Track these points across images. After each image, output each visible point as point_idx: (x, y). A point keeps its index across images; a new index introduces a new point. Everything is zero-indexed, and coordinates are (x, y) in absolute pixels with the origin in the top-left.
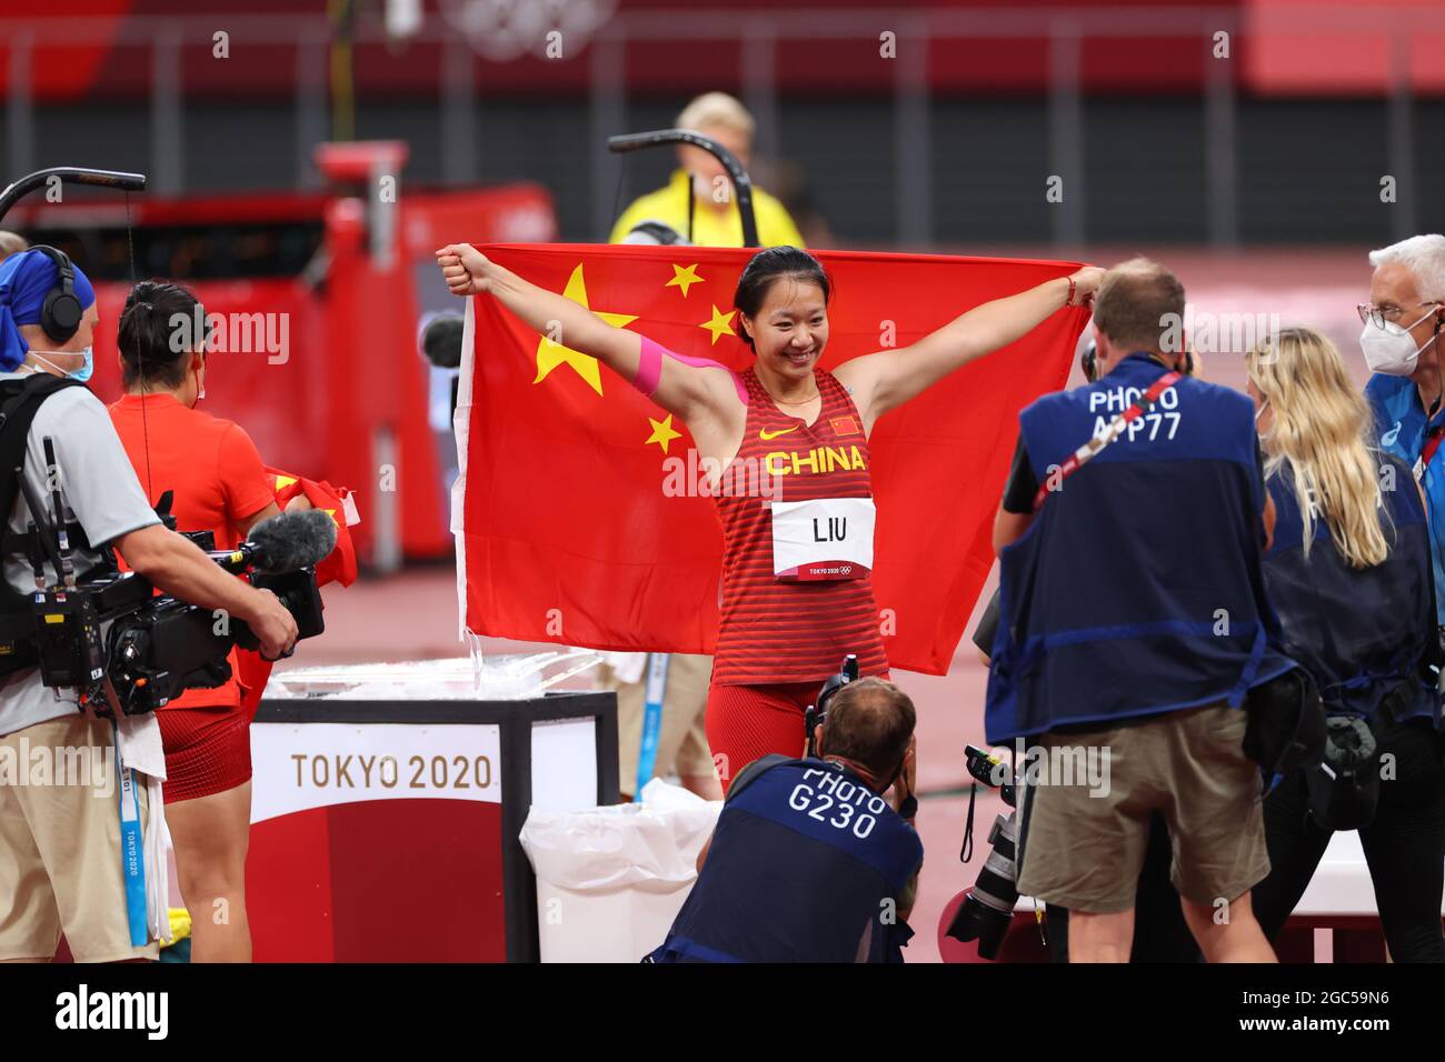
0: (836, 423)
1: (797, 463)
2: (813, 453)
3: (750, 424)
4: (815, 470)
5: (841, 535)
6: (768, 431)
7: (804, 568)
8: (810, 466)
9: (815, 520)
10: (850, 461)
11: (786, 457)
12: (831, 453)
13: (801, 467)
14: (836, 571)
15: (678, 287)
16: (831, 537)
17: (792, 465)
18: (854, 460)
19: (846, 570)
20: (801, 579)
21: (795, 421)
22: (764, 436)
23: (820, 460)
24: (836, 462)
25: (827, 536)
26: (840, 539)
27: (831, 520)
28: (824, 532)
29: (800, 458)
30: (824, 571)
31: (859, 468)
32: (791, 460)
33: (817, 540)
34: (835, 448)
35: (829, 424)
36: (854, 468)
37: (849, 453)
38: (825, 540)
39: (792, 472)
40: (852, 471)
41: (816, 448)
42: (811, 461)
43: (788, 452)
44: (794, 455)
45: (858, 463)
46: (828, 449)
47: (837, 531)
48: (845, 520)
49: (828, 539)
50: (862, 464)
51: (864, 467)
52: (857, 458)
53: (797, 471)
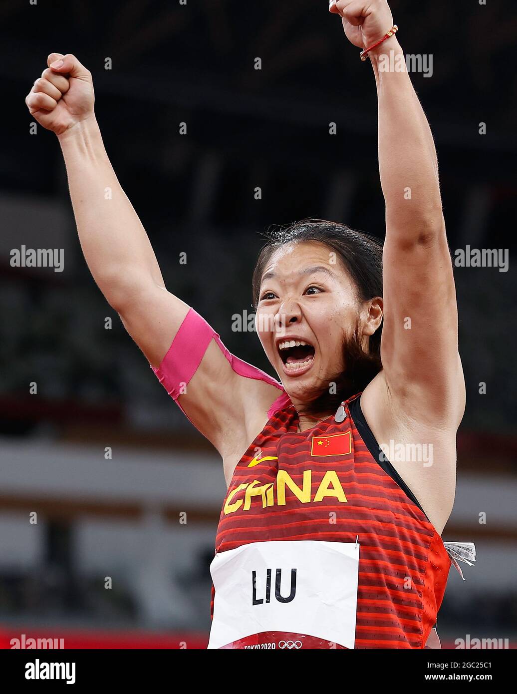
0: (320, 441)
5: (285, 592)
9: (254, 573)
10: (314, 491)
13: (252, 499)
16: (268, 597)
17: (244, 499)
25: (264, 597)
27: (269, 571)
31: (330, 501)
37: (318, 480)
38: (261, 601)
39: (241, 508)
40: (312, 503)
44: (253, 485)
45: (332, 492)
47: (280, 588)
48: (294, 573)
49: (265, 601)
50: (339, 494)
51: (342, 498)
52: (331, 487)
53: (247, 507)
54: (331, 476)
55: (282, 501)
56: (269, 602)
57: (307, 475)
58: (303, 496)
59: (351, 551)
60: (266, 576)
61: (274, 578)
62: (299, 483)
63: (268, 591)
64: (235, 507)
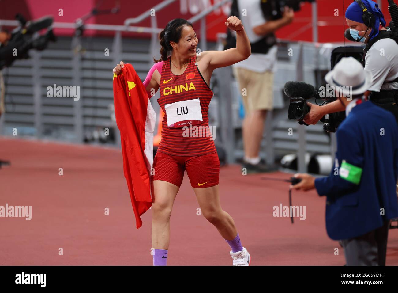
0: (188, 75)
2: (176, 87)
3: (162, 79)
4: (176, 92)
5: (186, 112)
6: (166, 80)
7: (176, 124)
8: (175, 91)
9: (177, 109)
10: (188, 88)
11: (168, 88)
12: (182, 86)
13: (172, 92)
14: (185, 123)
16: (182, 113)
17: (170, 92)
18: (190, 87)
19: (190, 123)
20: (175, 127)
22: (164, 82)
23: (178, 89)
24: (183, 89)
25: (181, 113)
27: (181, 108)
28: (180, 112)
29: (172, 89)
30: (181, 124)
31: (192, 90)
32: (170, 90)
33: (178, 115)
36: (190, 90)
37: (189, 85)
38: (180, 114)
39: (170, 94)
40: (188, 91)
41: (176, 85)
42: (176, 90)
44: (171, 87)
45: (192, 88)
46: (181, 85)
47: (184, 111)
48: (187, 107)
50: (194, 88)
51: (195, 89)
52: (192, 87)
53: (171, 93)
54: (192, 84)
55: (182, 91)
56: (182, 114)
57: (186, 84)
58: (186, 89)
59: (198, 100)
60: (181, 109)
61: (183, 109)
62: (185, 86)
63: (182, 112)
64: (168, 94)
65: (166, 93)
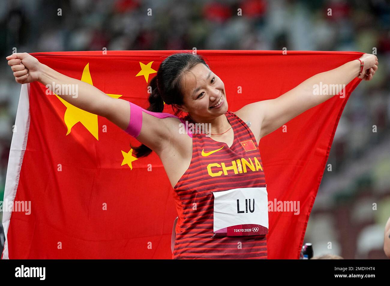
0: (244, 144)
1: (225, 169)
2: (234, 162)
3: (195, 148)
4: (236, 173)
5: (252, 209)
6: (206, 151)
7: (231, 228)
8: (233, 170)
9: (238, 200)
10: (255, 166)
11: (217, 165)
12: (244, 162)
13: (228, 171)
14: (250, 230)
15: (143, 77)
16: (247, 210)
17: (222, 170)
18: (257, 166)
19: (256, 230)
20: (228, 235)
21: (220, 144)
22: (204, 154)
25: (245, 210)
26: (252, 212)
27: (246, 200)
28: (242, 208)
29: (226, 166)
30: (242, 230)
31: (260, 170)
32: (221, 167)
33: (239, 212)
34: (246, 158)
35: (240, 145)
36: (257, 170)
37: (254, 162)
38: (243, 212)
39: (223, 175)
40: (256, 172)
41: (235, 160)
42: (234, 167)
43: (219, 163)
44: (224, 164)
45: (259, 167)
46: (243, 159)
47: (250, 207)
48: (254, 200)
49: (245, 212)
50: (261, 167)
53: (226, 174)
55: (245, 171)
56: (247, 212)
57: (250, 160)
60: (245, 202)
61: (248, 203)
62: (249, 162)
63: (247, 208)
64: (220, 174)
65: (213, 172)
